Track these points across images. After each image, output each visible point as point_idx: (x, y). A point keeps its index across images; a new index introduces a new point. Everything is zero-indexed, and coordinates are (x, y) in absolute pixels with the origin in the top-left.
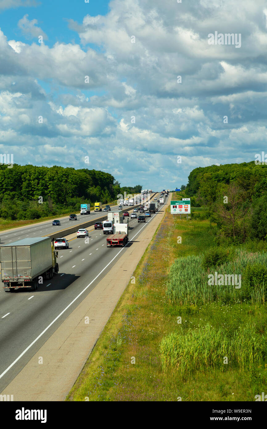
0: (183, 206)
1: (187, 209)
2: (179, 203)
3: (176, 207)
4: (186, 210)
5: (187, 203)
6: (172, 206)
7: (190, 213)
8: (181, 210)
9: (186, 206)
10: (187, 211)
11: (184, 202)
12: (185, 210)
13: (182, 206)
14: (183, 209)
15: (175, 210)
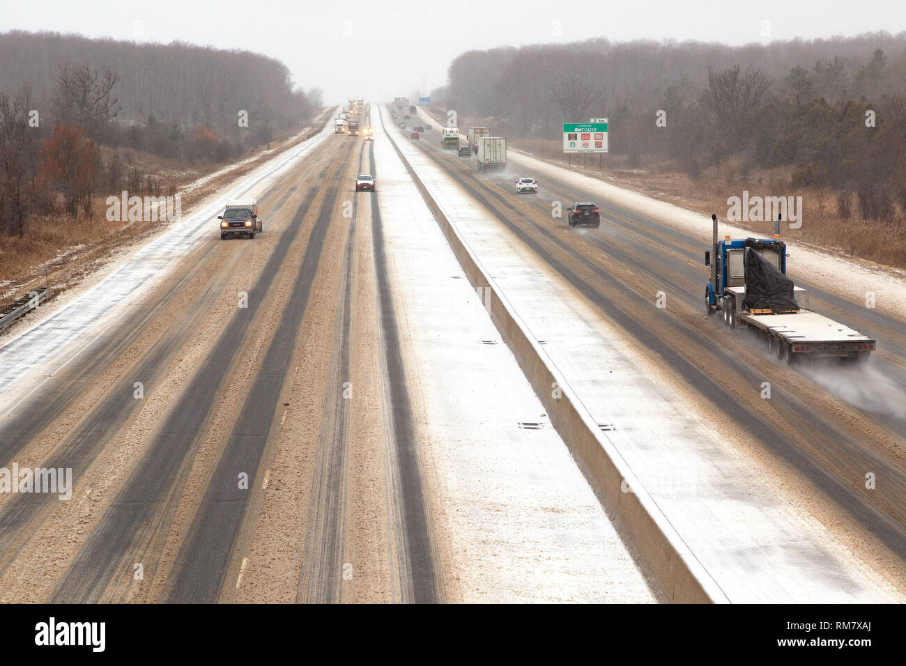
0: (592, 134)
1: (601, 143)
2: (582, 128)
3: (575, 137)
4: (599, 145)
5: (600, 128)
6: (566, 135)
7: (607, 151)
8: (587, 144)
9: (599, 137)
10: (601, 147)
11: (594, 126)
12: (597, 143)
13: (589, 134)
14: (592, 142)
15: (573, 145)
